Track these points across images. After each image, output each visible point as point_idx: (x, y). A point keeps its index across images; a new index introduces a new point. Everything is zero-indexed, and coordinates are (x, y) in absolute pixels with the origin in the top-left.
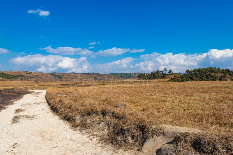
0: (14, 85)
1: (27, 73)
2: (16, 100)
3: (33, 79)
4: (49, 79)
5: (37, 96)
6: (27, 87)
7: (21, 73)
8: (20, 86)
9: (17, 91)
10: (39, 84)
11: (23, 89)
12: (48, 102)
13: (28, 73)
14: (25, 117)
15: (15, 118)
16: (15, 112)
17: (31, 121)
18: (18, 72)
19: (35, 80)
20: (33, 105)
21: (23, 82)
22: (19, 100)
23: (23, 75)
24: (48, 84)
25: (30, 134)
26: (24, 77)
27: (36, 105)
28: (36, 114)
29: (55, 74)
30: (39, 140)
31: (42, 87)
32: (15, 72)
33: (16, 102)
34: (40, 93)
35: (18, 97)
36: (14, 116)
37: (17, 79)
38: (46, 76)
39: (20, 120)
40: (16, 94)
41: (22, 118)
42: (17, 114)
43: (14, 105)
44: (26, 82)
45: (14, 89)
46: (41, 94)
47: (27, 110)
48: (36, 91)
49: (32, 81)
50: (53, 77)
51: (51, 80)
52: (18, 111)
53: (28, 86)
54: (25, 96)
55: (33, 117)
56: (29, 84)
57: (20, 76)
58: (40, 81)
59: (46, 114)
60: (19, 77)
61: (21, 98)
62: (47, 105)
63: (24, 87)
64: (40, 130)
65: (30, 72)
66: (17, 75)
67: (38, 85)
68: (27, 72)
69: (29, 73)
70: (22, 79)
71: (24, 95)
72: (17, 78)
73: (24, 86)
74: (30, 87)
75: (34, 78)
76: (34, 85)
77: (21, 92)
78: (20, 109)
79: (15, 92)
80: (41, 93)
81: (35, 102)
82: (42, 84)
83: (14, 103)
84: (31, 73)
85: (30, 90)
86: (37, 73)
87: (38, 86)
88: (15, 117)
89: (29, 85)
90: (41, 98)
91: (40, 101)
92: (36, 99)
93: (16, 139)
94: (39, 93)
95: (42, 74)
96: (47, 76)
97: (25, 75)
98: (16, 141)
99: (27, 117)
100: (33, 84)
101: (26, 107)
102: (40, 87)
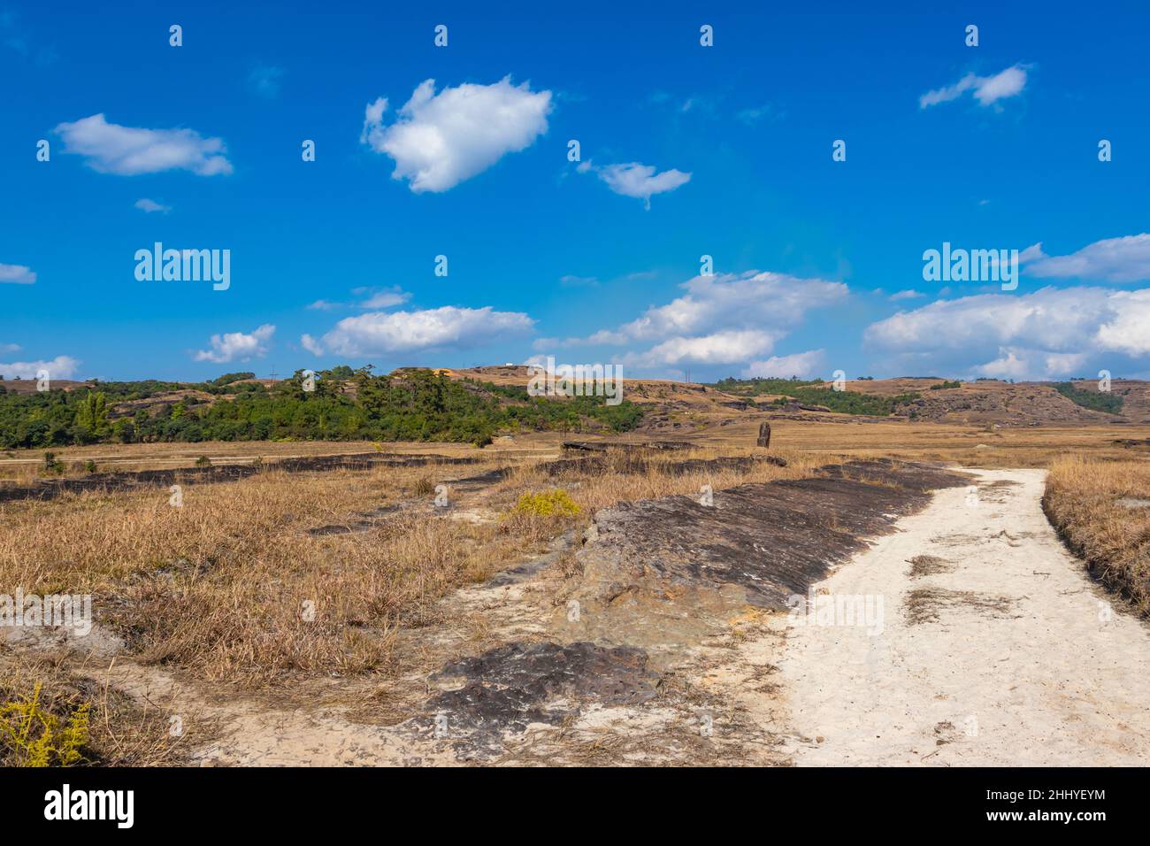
0: (881, 440)
1: (934, 388)
2: (902, 514)
3: (966, 414)
4: (1046, 413)
5: (1001, 502)
6: (937, 451)
7: (906, 388)
8: (905, 446)
9: (903, 471)
10: (996, 439)
11: (925, 462)
12: (1064, 536)
13: (942, 383)
14: (960, 599)
15: (920, 600)
16: (908, 568)
17: (993, 623)
18: (896, 383)
19: (974, 421)
20: (987, 546)
21: (921, 427)
22: (915, 512)
23: (918, 396)
24: (1039, 439)
25: (1005, 692)
26: (921, 404)
27: (1002, 543)
28: (1012, 589)
29: (1077, 387)
30: (1061, 734)
31: (1010, 453)
32: (882, 385)
33: (902, 523)
34: (1014, 483)
35: (908, 499)
36: (911, 589)
37: (892, 415)
38: (1032, 398)
39: (944, 614)
40: (901, 486)
41: (946, 602)
42: (923, 582)
43: (898, 536)
44: (932, 427)
45: (889, 461)
46: (1014, 489)
47: (962, 564)
48: (989, 476)
49: (960, 424)
50: (1068, 401)
51: (1057, 421)
52: (921, 566)
53: (946, 450)
54: (941, 497)
55: (1001, 605)
56: (946, 437)
57: (906, 401)
58: (998, 422)
59: (1064, 599)
60: (901, 408)
61: (923, 505)
62: (1064, 550)
63: (925, 451)
64: (1055, 683)
65: (951, 378)
66: (890, 399)
67: (986, 443)
68: (936, 383)
69: (947, 385)
70: (913, 416)
71: (936, 492)
72: (893, 411)
73: (923, 446)
74: (953, 454)
75: (967, 407)
76: (973, 446)
77: (920, 475)
78: (931, 560)
79: (893, 476)
80: (1012, 487)
81: (997, 532)
82: (1011, 437)
83: (896, 525)
84: (956, 385)
85: (958, 469)
86: (985, 385)
87: (990, 448)
88: (915, 595)
89: (948, 441)
90: (1023, 512)
91: (1022, 530)
92: (995, 516)
93: (940, 704)
94: (1004, 483)
95: (1009, 388)
96: (1038, 399)
97: (926, 394)
98: (943, 711)
99: (970, 599)
100: (967, 440)
101: (957, 549)
102: (1002, 455)
